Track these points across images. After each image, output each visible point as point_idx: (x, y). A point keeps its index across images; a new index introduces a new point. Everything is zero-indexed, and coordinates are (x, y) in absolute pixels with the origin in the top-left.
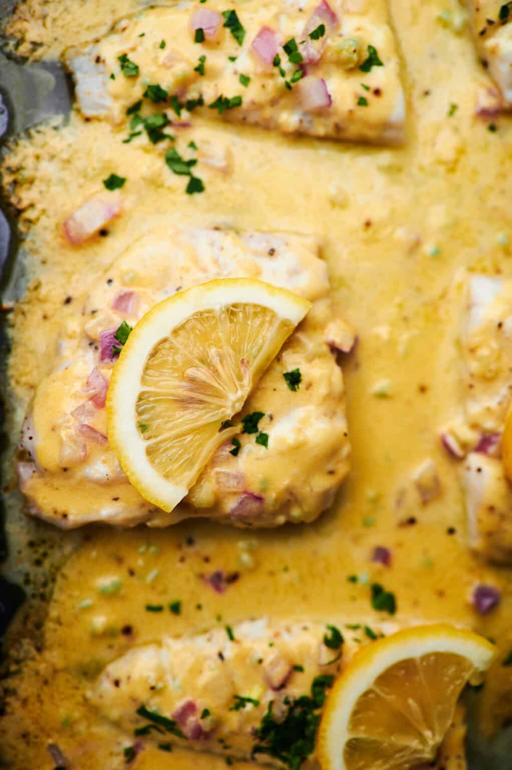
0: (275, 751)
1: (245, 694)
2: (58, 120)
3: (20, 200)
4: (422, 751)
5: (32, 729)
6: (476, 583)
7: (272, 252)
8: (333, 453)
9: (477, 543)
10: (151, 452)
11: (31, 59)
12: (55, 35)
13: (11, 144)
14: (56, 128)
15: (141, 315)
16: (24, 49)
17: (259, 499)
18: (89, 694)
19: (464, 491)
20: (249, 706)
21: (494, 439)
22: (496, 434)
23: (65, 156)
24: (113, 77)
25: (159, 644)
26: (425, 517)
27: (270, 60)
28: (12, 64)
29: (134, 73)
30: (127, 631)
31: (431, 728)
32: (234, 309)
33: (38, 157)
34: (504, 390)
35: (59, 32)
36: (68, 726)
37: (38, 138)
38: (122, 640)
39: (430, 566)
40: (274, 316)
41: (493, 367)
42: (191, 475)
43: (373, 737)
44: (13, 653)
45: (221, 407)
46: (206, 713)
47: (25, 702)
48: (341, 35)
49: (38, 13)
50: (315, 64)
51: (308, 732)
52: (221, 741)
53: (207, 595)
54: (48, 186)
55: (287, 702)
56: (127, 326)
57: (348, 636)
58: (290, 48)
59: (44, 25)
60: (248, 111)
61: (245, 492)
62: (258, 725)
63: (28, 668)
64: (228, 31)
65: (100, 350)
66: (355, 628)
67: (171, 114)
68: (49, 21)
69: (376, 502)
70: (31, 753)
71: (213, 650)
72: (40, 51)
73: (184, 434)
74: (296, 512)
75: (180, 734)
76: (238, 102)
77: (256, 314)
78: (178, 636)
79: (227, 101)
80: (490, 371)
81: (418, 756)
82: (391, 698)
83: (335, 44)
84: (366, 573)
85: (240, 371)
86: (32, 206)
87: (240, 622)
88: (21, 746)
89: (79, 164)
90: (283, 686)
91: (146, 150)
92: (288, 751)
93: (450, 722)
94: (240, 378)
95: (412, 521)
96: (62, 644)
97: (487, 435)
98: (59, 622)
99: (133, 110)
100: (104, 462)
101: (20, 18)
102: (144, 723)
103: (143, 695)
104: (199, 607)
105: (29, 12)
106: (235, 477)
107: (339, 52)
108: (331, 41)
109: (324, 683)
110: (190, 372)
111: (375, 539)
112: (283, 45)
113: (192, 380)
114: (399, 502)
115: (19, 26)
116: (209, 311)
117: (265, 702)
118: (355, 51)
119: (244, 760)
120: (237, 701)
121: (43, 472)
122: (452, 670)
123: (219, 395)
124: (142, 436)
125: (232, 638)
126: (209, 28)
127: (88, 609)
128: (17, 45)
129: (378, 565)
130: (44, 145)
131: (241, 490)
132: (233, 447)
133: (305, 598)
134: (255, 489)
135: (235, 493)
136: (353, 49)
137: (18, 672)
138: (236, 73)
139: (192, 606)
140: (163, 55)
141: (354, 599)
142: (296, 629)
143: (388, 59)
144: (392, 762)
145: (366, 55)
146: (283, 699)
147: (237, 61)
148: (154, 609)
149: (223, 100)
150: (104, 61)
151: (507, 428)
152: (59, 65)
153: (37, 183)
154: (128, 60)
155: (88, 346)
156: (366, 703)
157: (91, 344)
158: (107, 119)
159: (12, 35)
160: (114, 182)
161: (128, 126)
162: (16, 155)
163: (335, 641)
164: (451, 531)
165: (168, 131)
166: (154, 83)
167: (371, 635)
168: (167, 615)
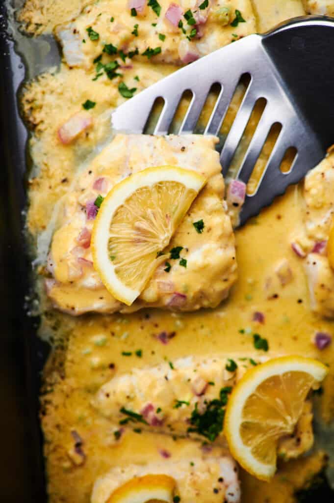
0: (200, 431)
1: (181, 399)
2: (53, 69)
3: (35, 119)
4: (286, 428)
5: (61, 422)
6: (317, 331)
7: (183, 149)
8: (226, 269)
9: (316, 307)
10: (117, 272)
11: (36, 34)
12: (49, 18)
13: (27, 86)
14: (53, 75)
15: (109, 190)
16: (31, 28)
17: (184, 296)
18: (92, 402)
19: (307, 277)
20: (184, 406)
21: (322, 244)
22: (323, 241)
23: (59, 90)
24: (84, 41)
25: (131, 373)
26: (283, 293)
27: (176, 24)
28: (25, 38)
29: (96, 38)
30: (112, 366)
31: (290, 415)
32: (160, 185)
33: (43, 93)
34: (328, 215)
35: (50, 17)
36: (81, 420)
37: (43, 81)
38: (109, 372)
39: (288, 322)
40: (184, 187)
41: (320, 200)
42: (141, 283)
43: (256, 421)
44: (48, 380)
45: (156, 243)
46: (159, 410)
47: (56, 407)
48: (218, 5)
49: (38, 6)
50: (203, 24)
51: (219, 419)
52: (169, 426)
53: (158, 346)
54: (51, 109)
55: (205, 403)
56: (101, 197)
57: (239, 364)
58: (188, 16)
59: (42, 13)
60: (165, 56)
61: (175, 293)
62: (190, 416)
63: (57, 388)
64: (150, 8)
65: (87, 212)
66: (244, 360)
67: (120, 61)
68: (45, 11)
69: (253, 285)
70: (62, 435)
71: (161, 375)
72: (41, 29)
73: (135, 261)
74: (206, 303)
75: (146, 423)
76: (159, 51)
77: (173, 187)
78: (140, 368)
79: (152, 51)
80: (318, 203)
81: (283, 431)
82: (266, 398)
83: (215, 11)
84: (250, 328)
85: (165, 222)
86: (42, 122)
87: (176, 359)
88: (56, 432)
89: (67, 95)
90: (202, 393)
91: (106, 84)
92: (208, 430)
93: (301, 411)
94: (166, 226)
95: (276, 296)
96: (76, 375)
97: (319, 242)
98: (72, 362)
99: (97, 60)
100: (93, 277)
101: (28, 10)
102: (125, 417)
103: (123, 401)
104: (153, 353)
105: (33, 6)
106: (169, 285)
107: (218, 16)
108: (212, 9)
109: (226, 392)
110: (137, 224)
111: (254, 308)
112: (184, 14)
113: (138, 229)
114: (267, 286)
115: (27, 14)
116: (146, 188)
117: (193, 403)
118: (227, 15)
119: (183, 437)
120: (177, 403)
121: (59, 284)
122: (301, 382)
123: (154, 236)
124: (112, 263)
125: (172, 367)
126: (139, 7)
127: (88, 355)
128: (27, 26)
129: (256, 323)
130: (47, 85)
131: (173, 292)
132: (166, 267)
133: (214, 343)
134: (181, 291)
135: (169, 294)
136: (226, 13)
137: (52, 391)
138: (156, 33)
139: (149, 352)
140: (113, 26)
141: (243, 343)
142: (210, 361)
143: (248, 18)
144: (269, 435)
145: (234, 16)
146: (203, 401)
147: (157, 26)
148: (127, 354)
149: (150, 50)
150: (78, 32)
151: (330, 237)
152: (52, 36)
153: (44, 108)
154: (92, 31)
155: (81, 210)
156: (251, 402)
157: (82, 209)
158: (83, 67)
159: (24, 20)
160: (88, 105)
161: (95, 70)
162: (31, 92)
163: (232, 368)
164: (300, 301)
165: (118, 71)
166: (108, 43)
167: (253, 363)
168: (134, 357)
